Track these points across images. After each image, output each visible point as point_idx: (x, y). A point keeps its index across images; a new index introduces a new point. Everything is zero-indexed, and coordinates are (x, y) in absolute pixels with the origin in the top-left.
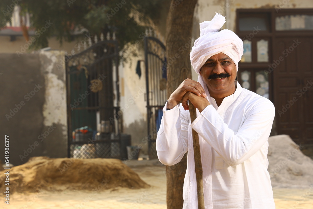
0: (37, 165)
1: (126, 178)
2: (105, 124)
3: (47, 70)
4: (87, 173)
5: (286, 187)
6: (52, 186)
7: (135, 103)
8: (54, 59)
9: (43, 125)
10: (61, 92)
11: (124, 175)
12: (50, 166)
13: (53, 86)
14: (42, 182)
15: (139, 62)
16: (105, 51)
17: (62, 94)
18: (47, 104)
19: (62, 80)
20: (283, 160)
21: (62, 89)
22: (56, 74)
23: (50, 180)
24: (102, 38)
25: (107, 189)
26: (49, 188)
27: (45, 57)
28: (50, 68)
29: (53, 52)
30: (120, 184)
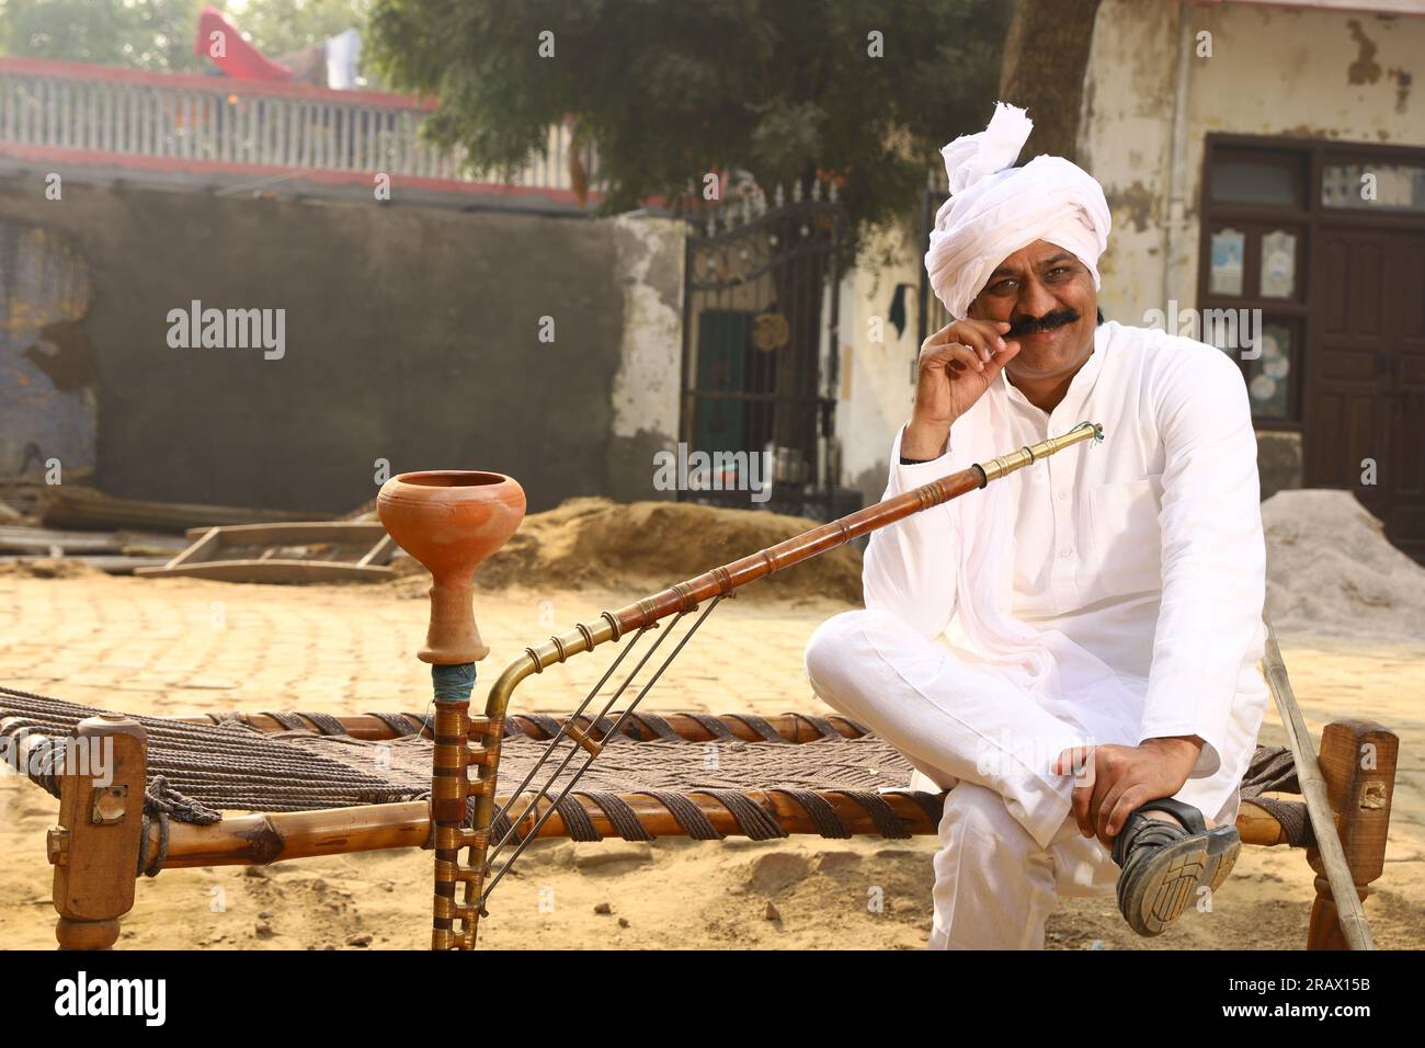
0: (581, 515)
1: (842, 572)
2: (789, 458)
3: (633, 273)
4: (727, 548)
5: (1336, 634)
6: (620, 577)
7: (879, 413)
8: (654, 244)
9: (609, 433)
10: (668, 340)
11: (836, 564)
12: (618, 522)
13: (647, 322)
14: (593, 564)
15: (900, 291)
16: (805, 231)
17: (670, 347)
18: (624, 373)
19: (674, 306)
20: (1330, 558)
21: (670, 330)
22: (658, 289)
23: (616, 560)
24: (798, 194)
25: (783, 598)
26: (611, 583)
27: (628, 235)
28: (641, 267)
29: (652, 221)
30: (824, 589)
